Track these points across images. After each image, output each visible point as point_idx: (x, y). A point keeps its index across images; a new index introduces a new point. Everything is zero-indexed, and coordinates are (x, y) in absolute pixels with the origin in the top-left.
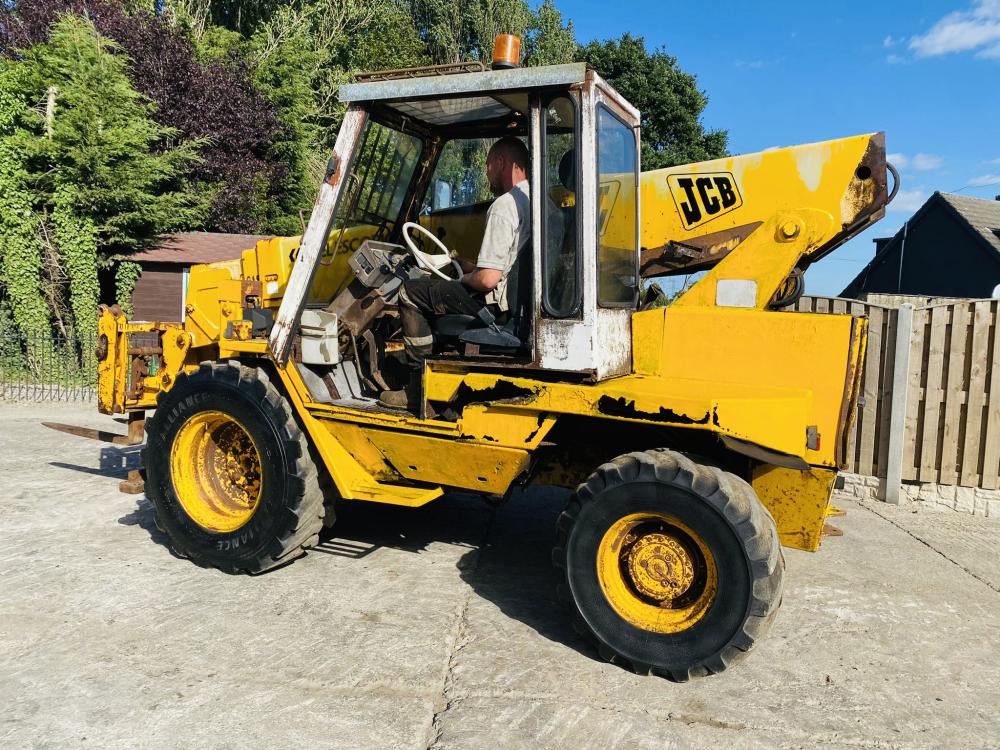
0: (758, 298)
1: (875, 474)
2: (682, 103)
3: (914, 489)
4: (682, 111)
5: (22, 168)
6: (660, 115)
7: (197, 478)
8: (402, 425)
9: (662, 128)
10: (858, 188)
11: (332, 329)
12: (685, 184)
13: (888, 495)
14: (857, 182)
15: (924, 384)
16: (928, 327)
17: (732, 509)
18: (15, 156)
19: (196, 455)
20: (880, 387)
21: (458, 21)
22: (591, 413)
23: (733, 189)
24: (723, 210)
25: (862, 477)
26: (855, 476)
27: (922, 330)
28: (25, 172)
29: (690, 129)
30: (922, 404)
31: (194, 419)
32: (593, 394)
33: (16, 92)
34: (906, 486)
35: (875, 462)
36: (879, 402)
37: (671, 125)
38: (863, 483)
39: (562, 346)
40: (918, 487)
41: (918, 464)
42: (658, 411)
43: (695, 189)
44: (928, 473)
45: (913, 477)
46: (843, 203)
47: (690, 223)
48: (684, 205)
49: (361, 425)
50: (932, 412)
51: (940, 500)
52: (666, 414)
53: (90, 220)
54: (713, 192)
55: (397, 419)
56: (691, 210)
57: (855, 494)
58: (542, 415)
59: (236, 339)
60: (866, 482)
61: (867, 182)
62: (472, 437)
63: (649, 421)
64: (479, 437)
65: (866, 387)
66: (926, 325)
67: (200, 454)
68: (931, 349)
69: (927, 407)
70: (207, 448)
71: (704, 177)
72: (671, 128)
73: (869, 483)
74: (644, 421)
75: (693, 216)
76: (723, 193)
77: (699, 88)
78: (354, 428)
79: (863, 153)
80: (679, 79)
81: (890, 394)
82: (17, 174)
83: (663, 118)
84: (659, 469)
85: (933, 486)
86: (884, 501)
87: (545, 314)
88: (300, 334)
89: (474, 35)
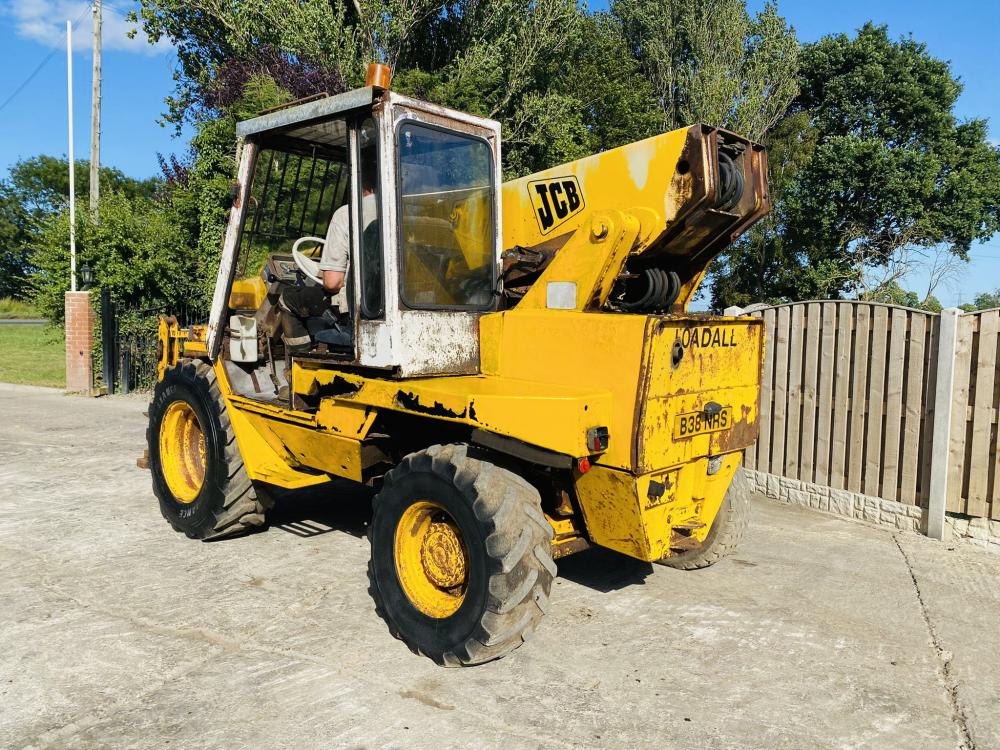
0: (577, 299)
1: (917, 504)
2: (927, 93)
3: (962, 524)
4: (926, 101)
5: (219, 206)
6: (898, 107)
7: (182, 456)
8: (281, 416)
9: (903, 122)
10: (679, 182)
11: (253, 332)
12: (541, 189)
13: (930, 528)
14: (678, 177)
15: (972, 402)
16: (976, 335)
17: (481, 504)
18: (213, 197)
19: (182, 437)
20: (923, 404)
21: (670, 33)
22: (392, 407)
23: (578, 192)
24: (570, 214)
25: (904, 506)
26: (896, 504)
27: (969, 339)
28: (222, 209)
29: (936, 121)
30: (970, 424)
31: (172, 406)
32: (393, 387)
33: (215, 143)
34: (951, 520)
35: (918, 489)
36: (922, 421)
37: (912, 118)
38: (905, 513)
39: (373, 345)
40: (967, 522)
41: (965, 495)
42: (433, 406)
43: (548, 194)
44: (977, 506)
45: (960, 510)
46: (666, 199)
47: (545, 228)
48: (540, 210)
49: (264, 415)
50: (982, 434)
51: (992, 539)
52: (438, 409)
53: (266, 247)
54: (562, 197)
55: (277, 410)
56: (545, 215)
57: (897, 525)
58: (368, 409)
59: (196, 340)
60: (908, 511)
61: (687, 176)
62: (325, 428)
63: (428, 415)
64: (329, 427)
65: (908, 405)
66: (974, 333)
67: (185, 436)
68: (979, 360)
69: (975, 429)
70: (192, 433)
71: (555, 181)
72: (912, 123)
73: (911, 513)
74: (425, 414)
75: (547, 222)
76: (570, 196)
77: (953, 73)
78: (259, 417)
79: (682, 146)
80: (927, 66)
81: (932, 412)
82: (215, 211)
83: (902, 111)
84: (436, 460)
85: (984, 521)
86: (926, 535)
87: (362, 316)
88: (229, 335)
89: (686, 44)
